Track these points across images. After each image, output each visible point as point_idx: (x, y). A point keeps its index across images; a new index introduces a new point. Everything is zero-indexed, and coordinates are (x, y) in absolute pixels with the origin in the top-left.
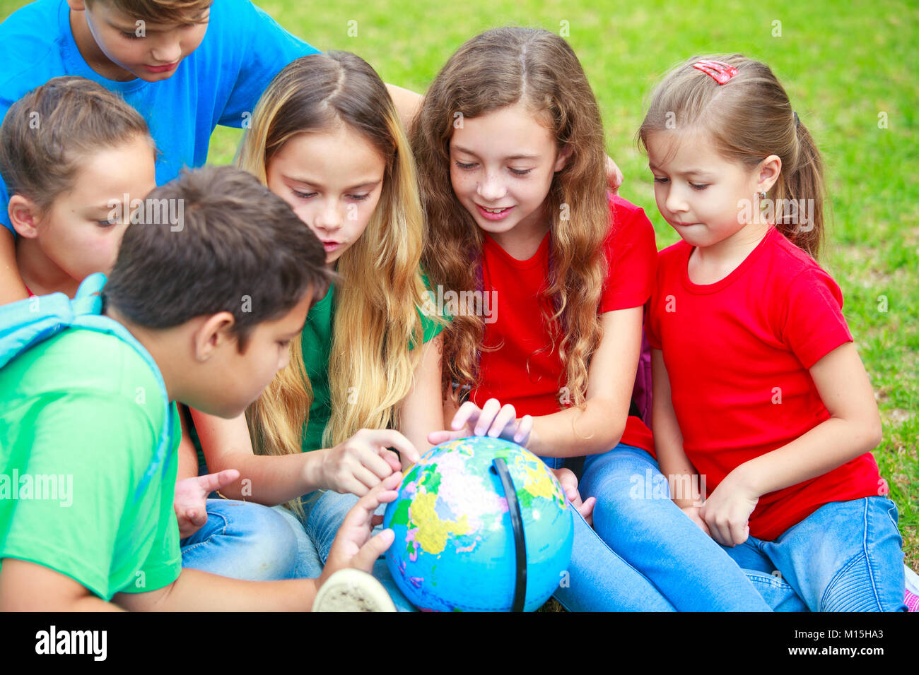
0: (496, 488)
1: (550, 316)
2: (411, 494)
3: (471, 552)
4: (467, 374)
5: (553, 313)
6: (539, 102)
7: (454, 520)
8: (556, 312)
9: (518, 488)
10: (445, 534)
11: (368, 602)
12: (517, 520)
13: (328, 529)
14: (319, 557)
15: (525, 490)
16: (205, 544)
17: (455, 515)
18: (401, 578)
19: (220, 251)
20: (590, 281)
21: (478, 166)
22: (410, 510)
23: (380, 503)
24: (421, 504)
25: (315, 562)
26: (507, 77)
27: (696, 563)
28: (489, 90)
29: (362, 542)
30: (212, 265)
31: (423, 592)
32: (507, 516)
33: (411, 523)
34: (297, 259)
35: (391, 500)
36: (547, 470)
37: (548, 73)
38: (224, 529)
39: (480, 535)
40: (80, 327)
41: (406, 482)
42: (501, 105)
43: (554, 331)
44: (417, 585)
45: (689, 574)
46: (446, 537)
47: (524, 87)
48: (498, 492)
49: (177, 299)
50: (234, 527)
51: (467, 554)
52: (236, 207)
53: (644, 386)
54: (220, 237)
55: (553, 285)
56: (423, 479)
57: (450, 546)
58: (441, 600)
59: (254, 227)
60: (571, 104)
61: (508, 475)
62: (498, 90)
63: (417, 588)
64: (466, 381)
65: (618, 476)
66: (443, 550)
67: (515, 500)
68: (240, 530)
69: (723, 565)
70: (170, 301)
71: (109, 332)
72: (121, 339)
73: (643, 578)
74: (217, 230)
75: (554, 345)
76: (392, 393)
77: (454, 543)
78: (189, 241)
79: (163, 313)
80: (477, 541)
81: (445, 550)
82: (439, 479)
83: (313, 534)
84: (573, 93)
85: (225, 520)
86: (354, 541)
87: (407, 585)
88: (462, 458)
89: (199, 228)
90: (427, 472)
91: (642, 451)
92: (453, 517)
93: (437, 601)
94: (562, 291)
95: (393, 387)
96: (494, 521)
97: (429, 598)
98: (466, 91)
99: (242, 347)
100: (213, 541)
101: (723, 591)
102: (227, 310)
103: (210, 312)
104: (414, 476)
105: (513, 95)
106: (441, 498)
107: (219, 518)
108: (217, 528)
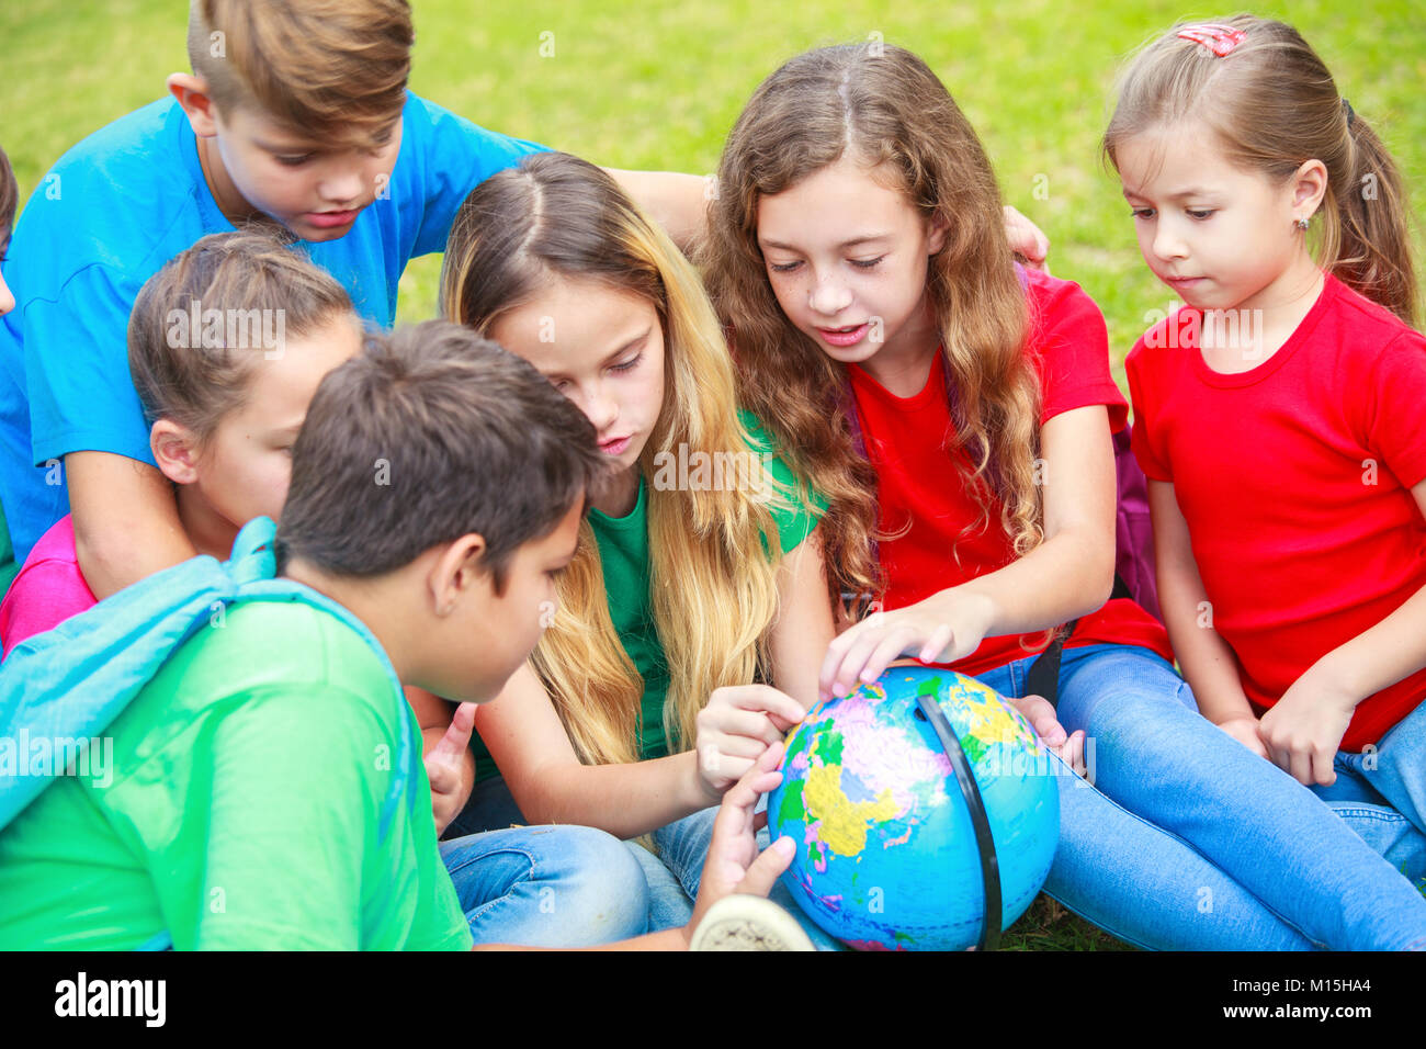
0: (927, 741)
1: (972, 472)
2: (801, 771)
3: (907, 844)
4: (863, 579)
5: (975, 467)
6: (874, 152)
7: (873, 800)
8: (979, 465)
9: (961, 736)
10: (861, 824)
11: (770, 941)
12: (969, 784)
13: (690, 843)
14: (683, 889)
15: (972, 737)
16: (505, 899)
17: (872, 792)
18: (808, 901)
19: (452, 442)
20: (1013, 411)
21: (804, 266)
22: (805, 796)
23: (759, 795)
24: (820, 785)
25: (676, 898)
26: (822, 122)
27: (1253, 804)
28: (794, 147)
29: (747, 859)
30: (443, 466)
31: (844, 916)
32: (952, 779)
33: (809, 815)
34: (563, 441)
35: (772, 786)
36: (1001, 701)
37: (886, 108)
38: (531, 871)
39: (915, 816)
40: (251, 599)
41: (792, 753)
42: (817, 166)
43: (983, 494)
44: (835, 907)
45: (1245, 822)
46: (865, 827)
47: (850, 134)
48: (931, 746)
49: (399, 526)
50: (546, 866)
51: (901, 847)
52: (464, 375)
53: (1131, 550)
54: (451, 422)
55: (965, 427)
56: (815, 745)
57: (874, 840)
58: (874, 923)
59: (496, 400)
60: (928, 146)
61: (943, 717)
62: (807, 144)
63: (835, 911)
64: (865, 588)
65: (1112, 691)
66: (863, 848)
67: (960, 753)
68: (556, 870)
69: (1295, 800)
70: (388, 531)
71: (294, 598)
72: (316, 606)
73: (1174, 842)
74: (444, 411)
75: (987, 515)
76: (751, 623)
77: (879, 833)
78: (406, 435)
79: (381, 549)
80: (912, 826)
81: (867, 847)
82: (840, 741)
83: (667, 855)
84: (929, 131)
85: (531, 858)
86: (736, 861)
87: (820, 909)
88: (870, 704)
89: (417, 414)
90: (820, 734)
91: (1143, 650)
92: (870, 796)
93: (867, 925)
94: (980, 434)
95: (750, 614)
96: (933, 792)
97: (855, 923)
98: (762, 155)
99: (499, 586)
100: (517, 892)
101: (1301, 839)
102: (474, 531)
103: (449, 539)
104: (802, 745)
105: (833, 148)
106: (846, 770)
107: (520, 857)
108: (520, 872)
